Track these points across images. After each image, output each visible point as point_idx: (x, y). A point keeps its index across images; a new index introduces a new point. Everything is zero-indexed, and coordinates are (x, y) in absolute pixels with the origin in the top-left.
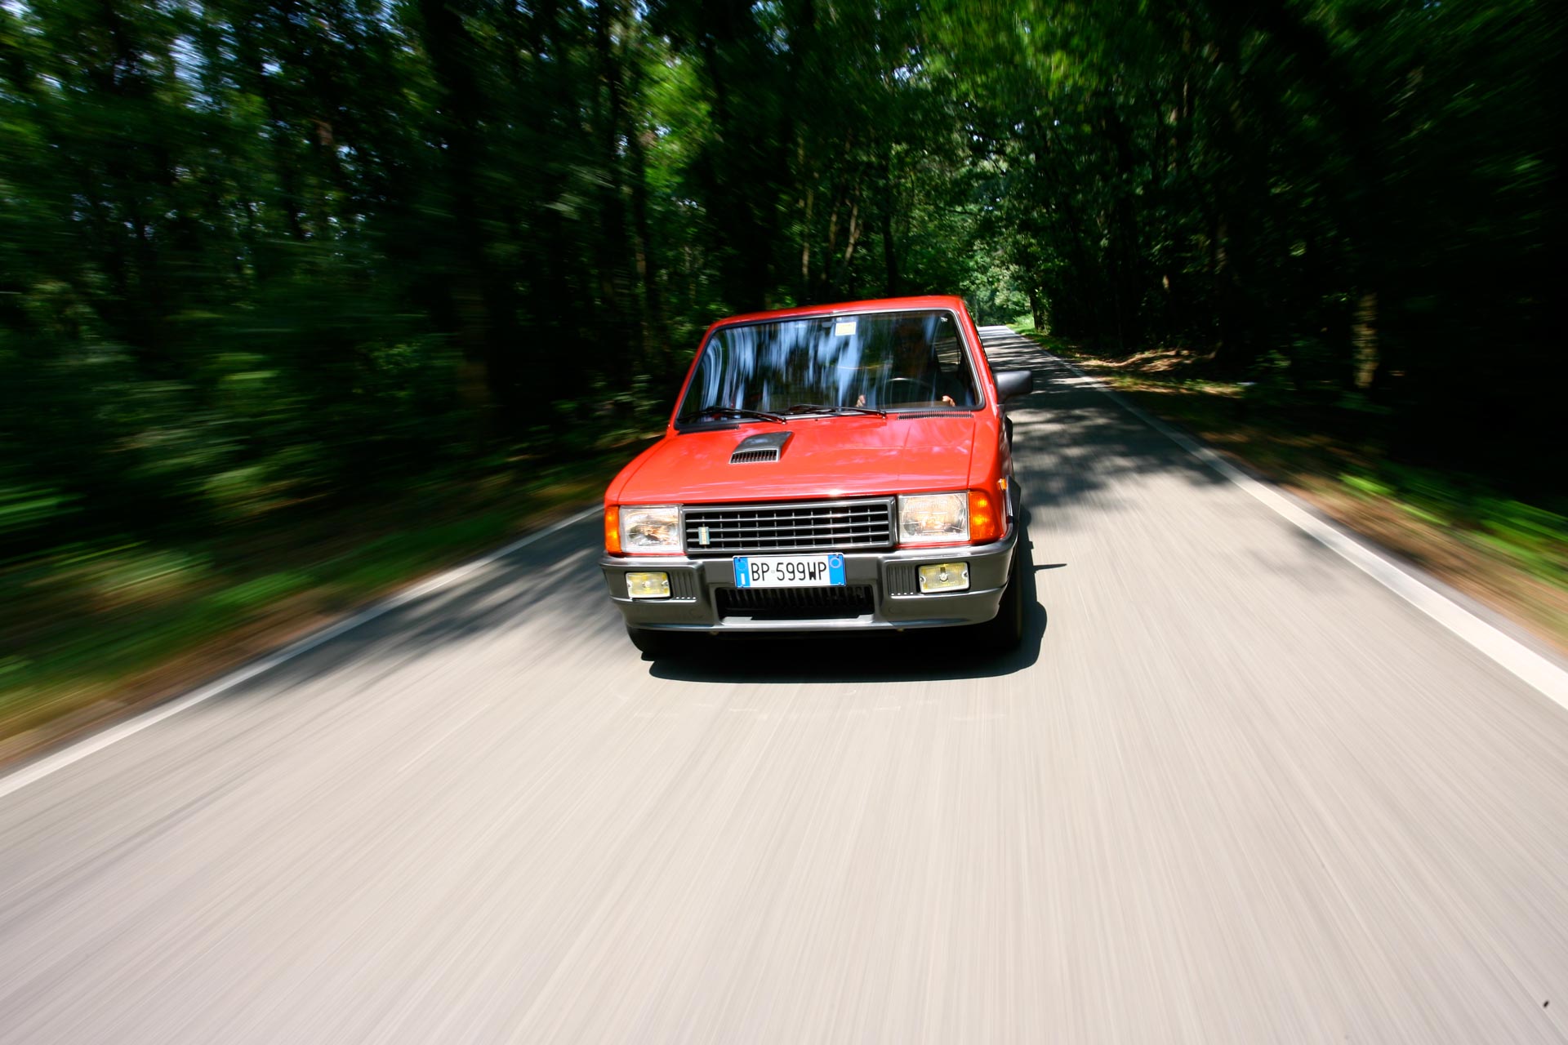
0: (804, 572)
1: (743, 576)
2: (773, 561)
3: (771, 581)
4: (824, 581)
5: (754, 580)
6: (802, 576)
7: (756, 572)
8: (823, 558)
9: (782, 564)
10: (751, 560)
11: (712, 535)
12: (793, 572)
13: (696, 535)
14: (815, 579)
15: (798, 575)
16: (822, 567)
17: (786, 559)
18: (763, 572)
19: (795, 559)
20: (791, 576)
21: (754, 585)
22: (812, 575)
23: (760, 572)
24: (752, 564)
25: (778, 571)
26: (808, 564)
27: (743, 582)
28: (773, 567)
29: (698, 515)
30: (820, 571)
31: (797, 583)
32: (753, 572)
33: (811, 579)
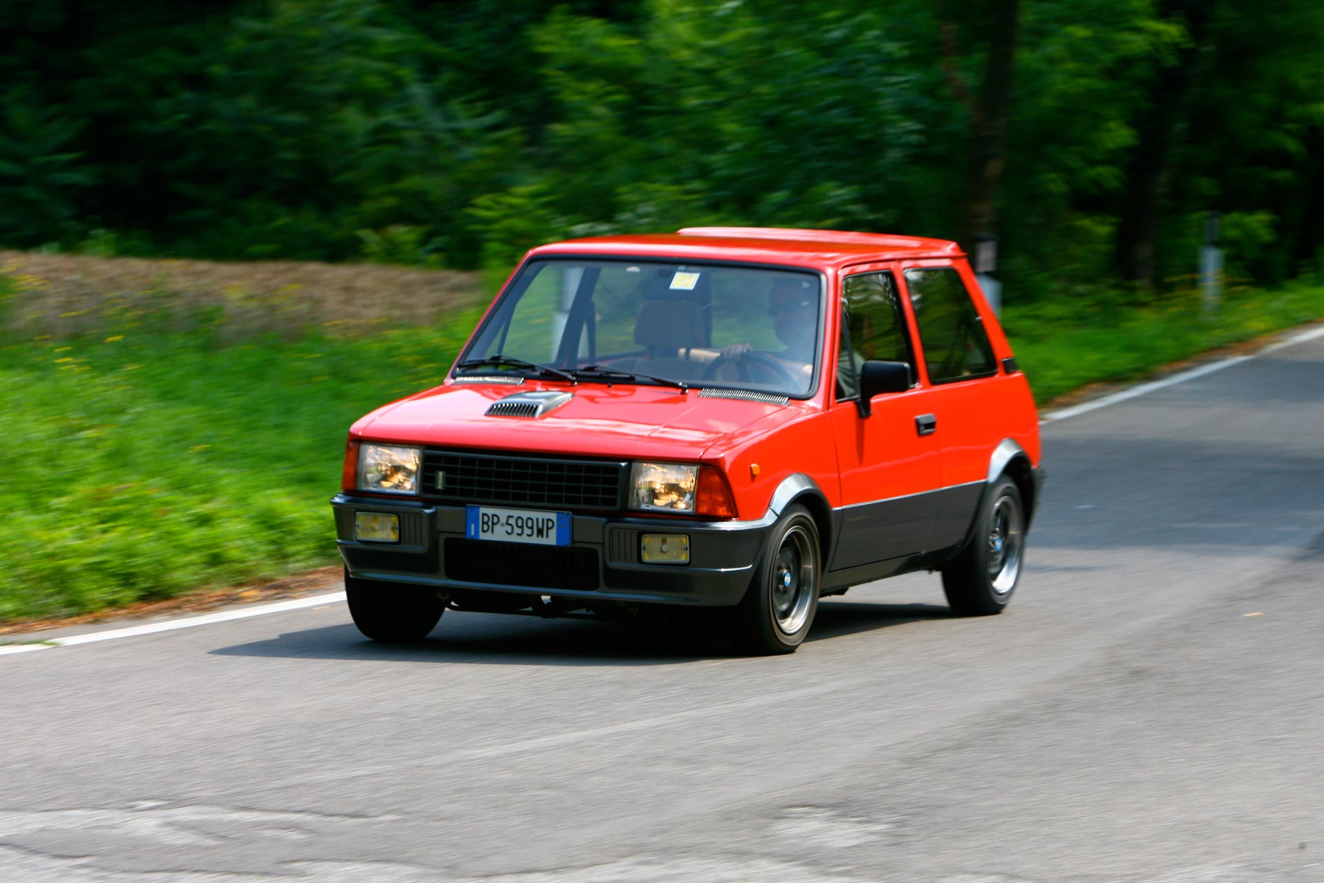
0: (532, 528)
1: (473, 526)
2: (503, 513)
3: (499, 534)
4: (551, 539)
5: (483, 531)
6: (529, 532)
7: (487, 523)
8: (553, 516)
9: (512, 517)
10: (483, 510)
11: (448, 481)
12: (522, 527)
13: (433, 480)
14: (542, 536)
15: (528, 531)
16: (550, 524)
17: (516, 513)
18: (493, 524)
19: (525, 514)
20: (519, 531)
21: (483, 536)
22: (540, 532)
23: (490, 524)
24: (484, 514)
25: (507, 524)
26: (537, 519)
27: (473, 533)
28: (503, 520)
29: (437, 459)
30: (548, 528)
31: (524, 539)
32: (483, 523)
33: (538, 536)
